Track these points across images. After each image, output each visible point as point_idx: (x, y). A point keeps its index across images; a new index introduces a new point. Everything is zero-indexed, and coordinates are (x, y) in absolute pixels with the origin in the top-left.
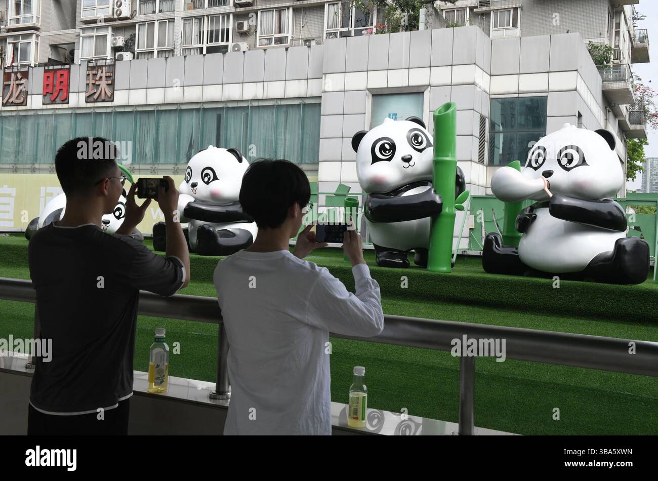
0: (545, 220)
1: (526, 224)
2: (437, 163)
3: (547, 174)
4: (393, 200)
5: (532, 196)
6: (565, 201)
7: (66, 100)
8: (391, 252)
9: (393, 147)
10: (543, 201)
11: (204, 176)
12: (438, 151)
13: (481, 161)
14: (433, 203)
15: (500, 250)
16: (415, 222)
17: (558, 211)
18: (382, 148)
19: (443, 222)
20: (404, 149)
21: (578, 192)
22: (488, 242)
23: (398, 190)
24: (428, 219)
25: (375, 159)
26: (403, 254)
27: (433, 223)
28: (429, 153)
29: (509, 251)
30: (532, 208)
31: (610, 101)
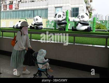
0: (79, 24)
1: (77, 25)
2: (66, 18)
3: (80, 19)
4: (61, 22)
5: (78, 22)
6: (82, 22)
7: (12, 9)
8: (60, 29)
9: (61, 16)
10: (79, 22)
11: (36, 20)
12: (66, 16)
13: (70, 16)
14: (66, 23)
15: (74, 28)
16: (63, 25)
17: (81, 23)
18: (59, 16)
19: (67, 25)
20: (62, 16)
21: (83, 21)
22: (72, 27)
23: (61, 21)
24: (65, 25)
25: (58, 17)
26: (62, 29)
27: (66, 25)
28: (65, 16)
29: (75, 28)
30: (78, 23)
31: (87, 8)
